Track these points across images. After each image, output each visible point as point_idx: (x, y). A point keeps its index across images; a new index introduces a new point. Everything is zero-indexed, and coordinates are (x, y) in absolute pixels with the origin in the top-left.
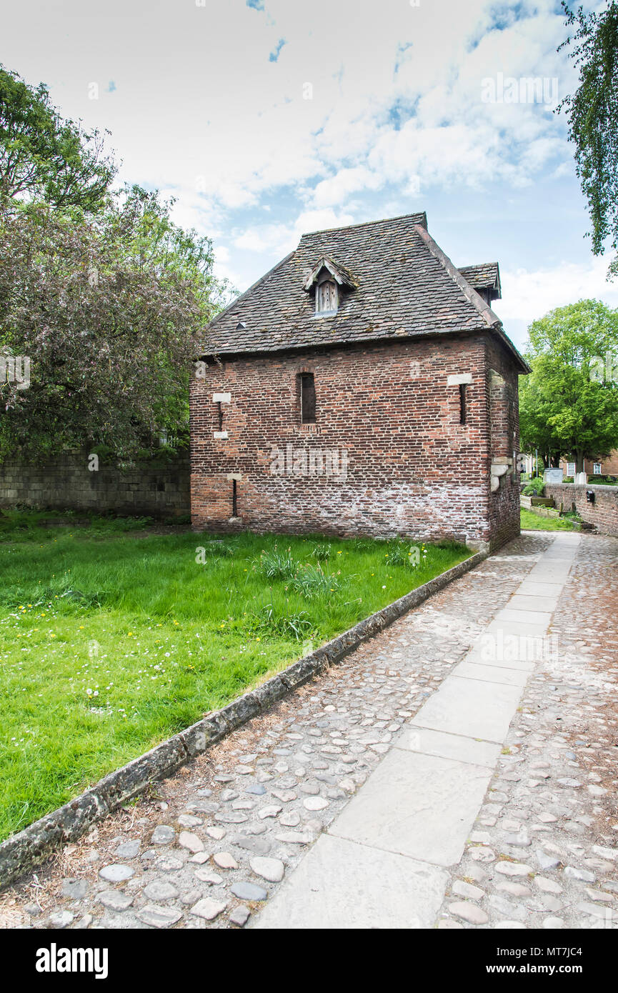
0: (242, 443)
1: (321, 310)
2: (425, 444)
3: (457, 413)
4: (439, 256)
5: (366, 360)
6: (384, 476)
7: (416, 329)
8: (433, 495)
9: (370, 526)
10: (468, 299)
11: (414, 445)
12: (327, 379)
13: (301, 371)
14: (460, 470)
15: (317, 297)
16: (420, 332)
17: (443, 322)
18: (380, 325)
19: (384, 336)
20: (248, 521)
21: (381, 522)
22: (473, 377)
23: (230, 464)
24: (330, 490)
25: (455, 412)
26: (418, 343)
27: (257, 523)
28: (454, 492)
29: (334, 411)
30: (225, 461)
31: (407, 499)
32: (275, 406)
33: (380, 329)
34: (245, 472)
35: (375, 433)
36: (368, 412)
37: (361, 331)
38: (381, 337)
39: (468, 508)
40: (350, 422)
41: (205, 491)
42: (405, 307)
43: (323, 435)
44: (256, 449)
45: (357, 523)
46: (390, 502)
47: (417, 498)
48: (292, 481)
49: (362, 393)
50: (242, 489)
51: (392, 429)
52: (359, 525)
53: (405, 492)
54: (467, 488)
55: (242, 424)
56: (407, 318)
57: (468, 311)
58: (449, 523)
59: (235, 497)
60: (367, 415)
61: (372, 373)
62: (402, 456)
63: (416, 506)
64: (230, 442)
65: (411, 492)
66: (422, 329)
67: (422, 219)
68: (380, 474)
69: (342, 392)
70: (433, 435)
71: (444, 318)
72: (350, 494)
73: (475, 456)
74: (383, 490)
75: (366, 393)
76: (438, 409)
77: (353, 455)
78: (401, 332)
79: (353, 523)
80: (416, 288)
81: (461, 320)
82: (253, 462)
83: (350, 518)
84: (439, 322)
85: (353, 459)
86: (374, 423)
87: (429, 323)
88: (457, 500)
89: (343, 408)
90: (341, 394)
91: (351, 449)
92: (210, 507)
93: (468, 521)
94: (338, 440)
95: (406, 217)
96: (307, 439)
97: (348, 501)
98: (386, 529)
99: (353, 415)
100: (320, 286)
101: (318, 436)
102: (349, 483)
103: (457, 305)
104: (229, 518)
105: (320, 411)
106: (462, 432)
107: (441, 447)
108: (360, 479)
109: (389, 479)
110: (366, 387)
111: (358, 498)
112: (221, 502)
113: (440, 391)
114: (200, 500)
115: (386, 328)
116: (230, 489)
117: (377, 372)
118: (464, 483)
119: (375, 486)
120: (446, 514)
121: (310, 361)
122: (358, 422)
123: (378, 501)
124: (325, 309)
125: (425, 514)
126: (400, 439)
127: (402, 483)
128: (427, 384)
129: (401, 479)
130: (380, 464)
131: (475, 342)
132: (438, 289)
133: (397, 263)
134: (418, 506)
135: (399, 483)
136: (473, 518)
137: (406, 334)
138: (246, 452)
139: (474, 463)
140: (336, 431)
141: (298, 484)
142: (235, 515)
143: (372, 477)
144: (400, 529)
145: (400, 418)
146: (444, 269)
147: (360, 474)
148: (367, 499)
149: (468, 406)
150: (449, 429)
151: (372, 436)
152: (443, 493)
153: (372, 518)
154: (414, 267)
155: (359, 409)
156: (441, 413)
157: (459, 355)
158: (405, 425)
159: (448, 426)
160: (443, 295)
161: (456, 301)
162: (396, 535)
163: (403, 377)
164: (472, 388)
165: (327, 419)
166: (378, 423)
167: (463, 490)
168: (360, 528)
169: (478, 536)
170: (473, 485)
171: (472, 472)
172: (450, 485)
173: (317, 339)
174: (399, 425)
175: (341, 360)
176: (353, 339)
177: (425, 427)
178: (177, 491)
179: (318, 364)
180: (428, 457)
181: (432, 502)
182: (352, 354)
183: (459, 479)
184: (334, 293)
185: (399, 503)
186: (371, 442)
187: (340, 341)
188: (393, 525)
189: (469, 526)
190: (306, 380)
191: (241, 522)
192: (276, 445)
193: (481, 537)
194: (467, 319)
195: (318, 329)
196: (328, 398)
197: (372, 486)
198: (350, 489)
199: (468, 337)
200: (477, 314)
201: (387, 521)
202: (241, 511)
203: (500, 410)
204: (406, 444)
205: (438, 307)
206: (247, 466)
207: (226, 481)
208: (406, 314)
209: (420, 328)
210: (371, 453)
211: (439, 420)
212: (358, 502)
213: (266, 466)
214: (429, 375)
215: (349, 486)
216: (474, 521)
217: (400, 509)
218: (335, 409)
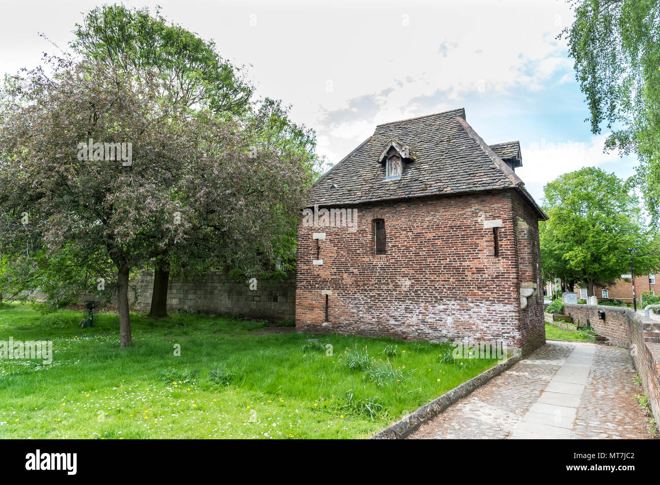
0: (333, 269)
1: (390, 176)
2: (468, 271)
3: (492, 248)
4: (475, 137)
5: (423, 210)
6: (437, 295)
7: (459, 188)
8: (475, 310)
9: (427, 332)
10: (498, 166)
11: (459, 272)
12: (394, 223)
13: (376, 218)
14: (495, 291)
15: (387, 166)
16: (462, 190)
17: (479, 183)
18: (432, 185)
19: (435, 193)
20: (336, 326)
21: (436, 330)
22: (503, 223)
23: (324, 283)
24: (396, 304)
25: (491, 248)
26: (461, 198)
27: (342, 327)
28: (492, 308)
29: (399, 246)
30: (321, 281)
31: (455, 312)
32: (356, 242)
33: (433, 188)
34: (334, 289)
35: (430, 262)
36: (424, 247)
37: (419, 189)
38: (433, 193)
39: (503, 321)
40: (411, 254)
41: (306, 303)
42: (451, 173)
43: (392, 263)
44: (343, 273)
45: (417, 330)
46: (443, 315)
47: (463, 311)
48: (369, 297)
49: (419, 233)
50: (332, 302)
51: (443, 259)
52: (419, 331)
53: (453, 307)
54: (502, 305)
55: (333, 255)
56: (452, 180)
57: (498, 175)
58: (488, 332)
59: (327, 307)
60: (424, 249)
61: (427, 219)
62: (450, 280)
63: (462, 318)
64: (324, 267)
65: (458, 307)
66: (463, 188)
67: (462, 113)
68: (434, 293)
69: (405, 233)
70: (474, 264)
71: (480, 180)
72: (411, 307)
73: (507, 281)
74: (436, 305)
75: (423, 233)
76: (477, 245)
77: (413, 279)
78: (448, 190)
79: (414, 329)
80: (459, 160)
81: (493, 181)
82: (340, 282)
83: (411, 325)
84: (477, 183)
85: (413, 281)
86: (429, 255)
87: (469, 184)
88: (494, 314)
89: (406, 244)
90: (404, 234)
91: (412, 274)
92: (309, 314)
93: (503, 331)
94: (402, 267)
95: (450, 112)
96: (379, 266)
97: (410, 313)
98: (439, 335)
99: (413, 249)
100: (389, 159)
101: (388, 264)
102: (410, 299)
103: (490, 171)
104: (323, 323)
105: (389, 246)
106: (496, 263)
107: (480, 273)
108: (419, 296)
109: (441, 297)
110: (422, 229)
111: (418, 311)
112: (317, 311)
113: (478, 232)
114: (302, 309)
115: (437, 187)
116: (324, 301)
117: (431, 218)
118: (499, 302)
119: (430, 302)
120: (485, 325)
121: (382, 211)
122: (417, 254)
123: (433, 313)
124: (393, 175)
125: (469, 324)
126: (448, 267)
127: (451, 300)
128: (469, 227)
129: (450, 297)
130: (434, 286)
131: (504, 197)
132: (475, 160)
133: (444, 143)
134: (464, 318)
135: (448, 300)
136: (508, 329)
137: (452, 191)
138: (336, 275)
139: (507, 286)
140: (401, 261)
141: (373, 299)
142: (327, 320)
143: (427, 295)
144: (450, 335)
145: (448, 252)
146: (479, 146)
147: (419, 292)
148: (424, 312)
149: (500, 243)
150: (486, 260)
151: (427, 265)
152: (483, 308)
153: (428, 326)
154: (457, 145)
155: (418, 245)
156: (479, 248)
157: (492, 206)
158: (452, 257)
159: (485, 258)
160: (479, 164)
161: (488, 168)
162: (447, 340)
163: (450, 222)
164: (503, 230)
165: (394, 252)
166: (432, 255)
167: (498, 307)
168: (419, 333)
169: (512, 343)
170: (506, 303)
171: (505, 293)
172: (488, 303)
173: (387, 195)
174: (448, 257)
175: (404, 210)
176: (413, 195)
177: (468, 259)
178: (286, 302)
179: (388, 212)
180: (471, 281)
181: (474, 315)
182: (413, 205)
183: (495, 298)
184: (399, 164)
185: (449, 315)
186: (427, 269)
187: (403, 196)
188: (444, 332)
189: (504, 335)
190: (379, 224)
191: (331, 326)
192: (357, 270)
193: (514, 344)
194: (497, 180)
195: (388, 188)
196: (394, 237)
197: (428, 302)
198: (411, 303)
199: (498, 193)
200: (505, 177)
201: (440, 329)
202: (331, 318)
203: (526, 246)
204: (452, 271)
205: (475, 172)
206: (336, 285)
207: (321, 295)
208: (452, 177)
209: (462, 187)
210: (427, 277)
211: (478, 253)
212: (417, 314)
213: (350, 285)
214: (469, 221)
215: (411, 302)
216: (508, 331)
217: (450, 320)
218: (400, 245)
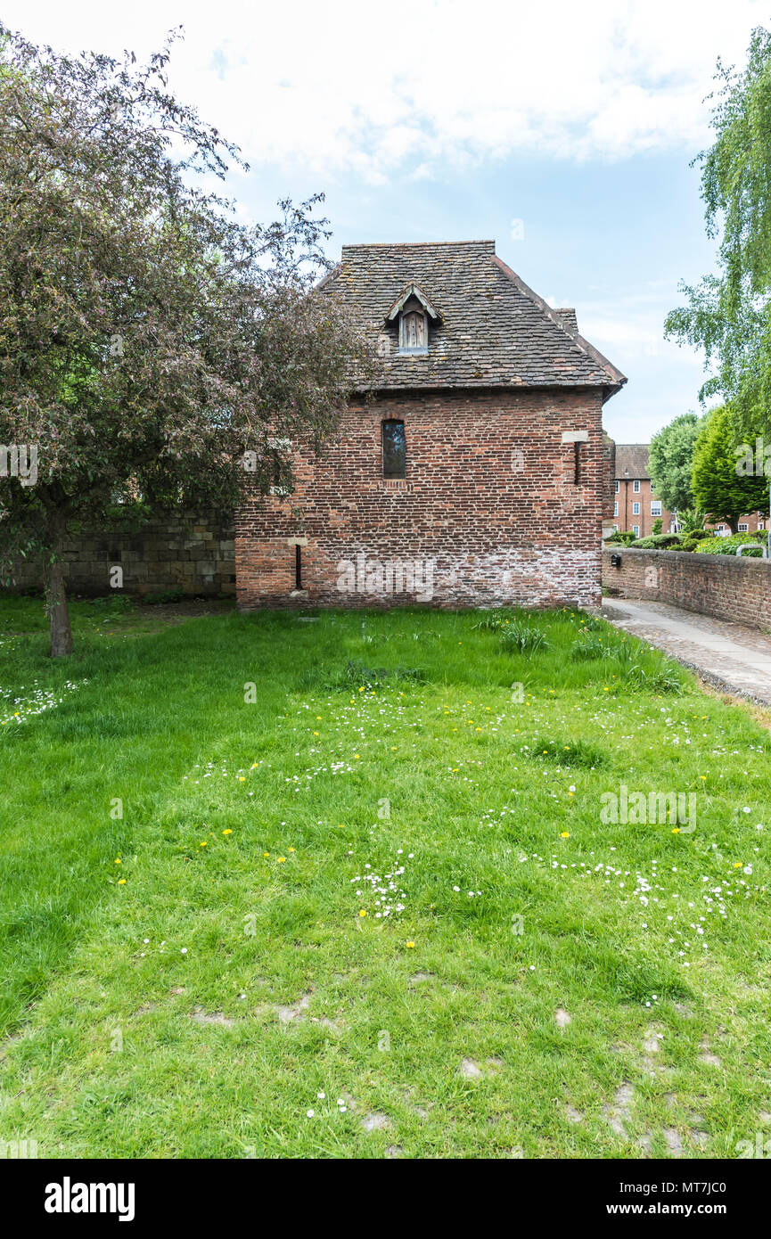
0: (308, 501)
1: (406, 346)
2: (536, 505)
3: (572, 472)
4: (533, 297)
5: (470, 409)
6: (488, 540)
7: (535, 379)
8: (544, 559)
9: (472, 595)
10: (583, 350)
11: (523, 506)
12: (421, 428)
13: (388, 417)
14: (573, 533)
15: (401, 329)
16: (540, 383)
17: (563, 374)
18: (490, 371)
19: (499, 384)
20: (317, 595)
21: (485, 591)
22: (590, 435)
23: (292, 527)
24: (424, 556)
25: (570, 471)
26: (530, 394)
27: (328, 596)
28: (566, 556)
29: (430, 466)
30: (285, 523)
31: (514, 564)
32: (353, 457)
33: (491, 375)
34: (312, 536)
35: (479, 492)
36: (471, 468)
37: (469, 376)
38: (495, 384)
39: (581, 574)
40: (449, 479)
41: (257, 560)
42: (512, 353)
43: (416, 493)
44: (328, 508)
45: (456, 593)
46: (496, 569)
47: (526, 563)
48: (376, 546)
49: (464, 446)
50: (309, 557)
51: (499, 488)
52: (459, 595)
53: (512, 557)
54: (581, 552)
55: (308, 478)
56: (519, 366)
57: (586, 363)
58: (560, 589)
59: (298, 566)
60: (470, 472)
61: (476, 424)
62: (510, 518)
63: (524, 573)
64: (291, 499)
65: (519, 557)
66: (541, 380)
67: (490, 245)
68: (484, 538)
69: (439, 444)
70: (545, 495)
71: (563, 369)
72: (447, 560)
73: (590, 518)
74: (487, 555)
75: (469, 446)
76: (550, 467)
77: (453, 517)
78: (517, 381)
79: (452, 592)
80: (518, 331)
81: (582, 373)
82: (323, 523)
83: (447, 587)
84: (558, 373)
85: (452, 521)
86: (478, 481)
87: (547, 374)
88: (570, 565)
89: (440, 462)
90: (438, 447)
91: (450, 510)
92: (264, 579)
93: (580, 586)
94: (435, 500)
95: (474, 243)
96: (395, 497)
97: (445, 568)
98: (489, 598)
99: (453, 471)
100: (404, 318)
101: (409, 494)
102: (446, 547)
103: (572, 355)
104: (291, 592)
105: (412, 465)
106: (576, 493)
107: (552, 508)
108: (460, 543)
109: (493, 543)
110: (469, 439)
111: (458, 565)
112: (280, 573)
113: (554, 448)
114: (249, 571)
115: (499, 375)
116: (292, 557)
117: (482, 423)
118: (577, 547)
119: (478, 551)
120: (557, 579)
121: (400, 406)
122: (458, 479)
123: (482, 568)
124: (410, 345)
125: (535, 580)
126: (507, 499)
127: (509, 548)
128: (540, 440)
129: (508, 543)
130: (484, 527)
131: (592, 398)
132: (544, 335)
133: (482, 298)
134: (527, 572)
135: (505, 547)
136: (587, 583)
137: (525, 384)
138: (314, 512)
139: (588, 525)
140: (432, 489)
141: (383, 549)
142: (299, 587)
143: (474, 541)
144: (506, 597)
145: (508, 476)
146: (543, 312)
147: (461, 537)
148: (468, 565)
149: (582, 465)
150: (563, 489)
151: (474, 495)
152: (555, 559)
153: (473, 586)
154: (506, 305)
155: (461, 464)
156: (554, 471)
157: (575, 410)
158: (513, 483)
159: (562, 487)
160: (553, 343)
161: (569, 351)
162: (501, 604)
163: (512, 431)
164: (588, 446)
165: (420, 475)
166: (482, 481)
167: (576, 555)
168: (460, 598)
169: (591, 601)
170: (587, 549)
171: (586, 535)
172: (562, 549)
173: (414, 381)
174: (507, 484)
175: (439, 407)
176: (462, 385)
177: (536, 487)
178: (141, 560)
179: (410, 410)
180: (539, 519)
181: (542, 568)
182: (453, 401)
183: (573, 542)
184: (422, 327)
185: (505, 569)
186: (474, 502)
187: (446, 385)
188: (498, 593)
189: (581, 591)
190: (392, 426)
191: (307, 596)
192: (354, 504)
193: (594, 602)
194: (588, 372)
195: (411, 369)
196: (422, 451)
197: (474, 551)
198: (448, 554)
199: (585, 392)
200: (598, 369)
201: (492, 589)
202: (307, 583)
203: (608, 470)
204: (514, 505)
205: (551, 355)
206: (315, 529)
207: (286, 546)
208: (517, 359)
209: (539, 378)
210: (474, 514)
211: (552, 479)
212: (457, 569)
213: (341, 529)
214: (541, 430)
215: (446, 552)
216: (587, 586)
217: (506, 576)
218: (430, 464)
